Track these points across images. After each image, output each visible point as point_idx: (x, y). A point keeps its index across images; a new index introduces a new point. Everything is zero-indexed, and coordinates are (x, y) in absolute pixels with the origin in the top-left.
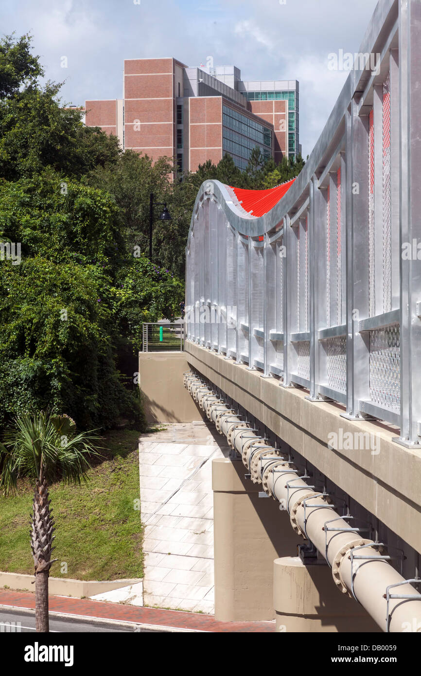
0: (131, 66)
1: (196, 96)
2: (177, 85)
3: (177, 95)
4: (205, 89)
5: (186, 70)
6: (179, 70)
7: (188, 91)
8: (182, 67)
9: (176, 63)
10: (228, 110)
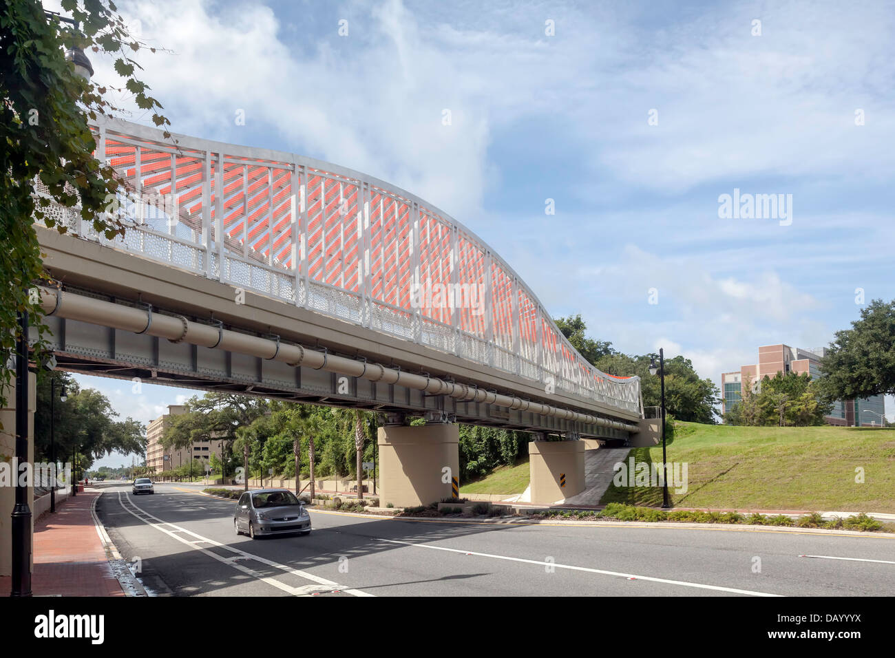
0: (761, 349)
1: (796, 360)
2: (786, 357)
3: (786, 360)
4: (800, 357)
5: (791, 349)
6: (787, 350)
7: (792, 358)
8: (789, 348)
9: (784, 346)
10: (812, 365)
